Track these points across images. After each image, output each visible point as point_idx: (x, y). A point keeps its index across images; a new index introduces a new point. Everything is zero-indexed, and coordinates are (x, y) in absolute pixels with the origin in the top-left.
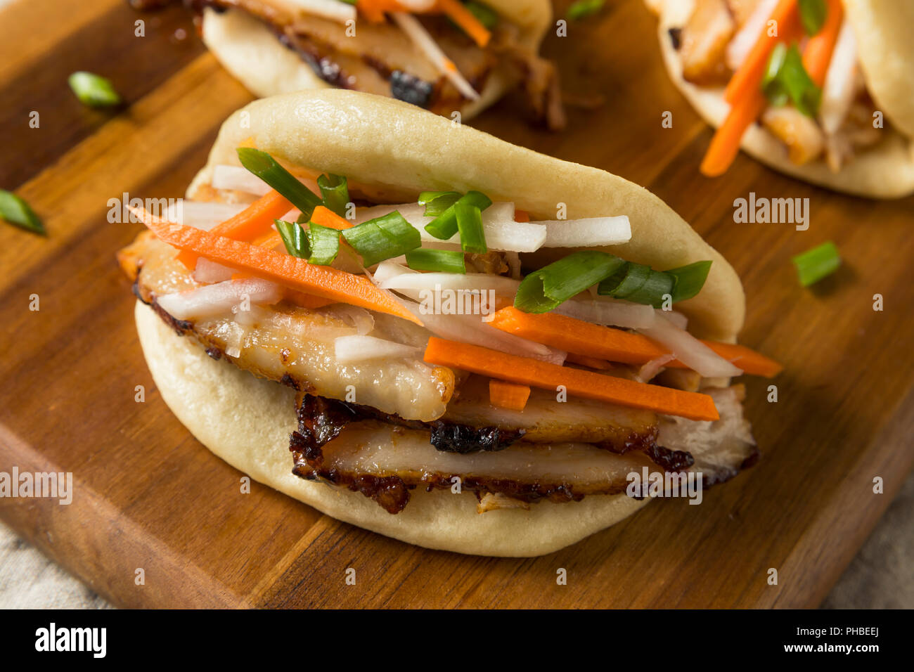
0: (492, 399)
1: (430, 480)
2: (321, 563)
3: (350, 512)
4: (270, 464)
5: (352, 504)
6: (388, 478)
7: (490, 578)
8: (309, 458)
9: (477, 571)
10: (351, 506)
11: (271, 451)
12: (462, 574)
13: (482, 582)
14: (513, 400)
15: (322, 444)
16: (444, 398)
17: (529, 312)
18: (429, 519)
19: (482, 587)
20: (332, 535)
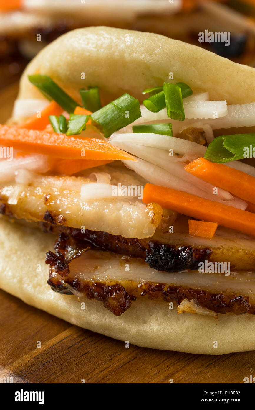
0: (190, 231)
1: (144, 287)
2: (64, 352)
3: (88, 317)
4: (35, 287)
5: (90, 311)
6: (113, 286)
7: (188, 368)
8: (59, 270)
9: (179, 364)
10: (89, 312)
11: (36, 279)
12: (167, 365)
13: (181, 369)
14: (205, 231)
15: (69, 261)
16: (153, 221)
17: (215, 162)
18: (145, 322)
19: (181, 373)
20: (75, 338)
